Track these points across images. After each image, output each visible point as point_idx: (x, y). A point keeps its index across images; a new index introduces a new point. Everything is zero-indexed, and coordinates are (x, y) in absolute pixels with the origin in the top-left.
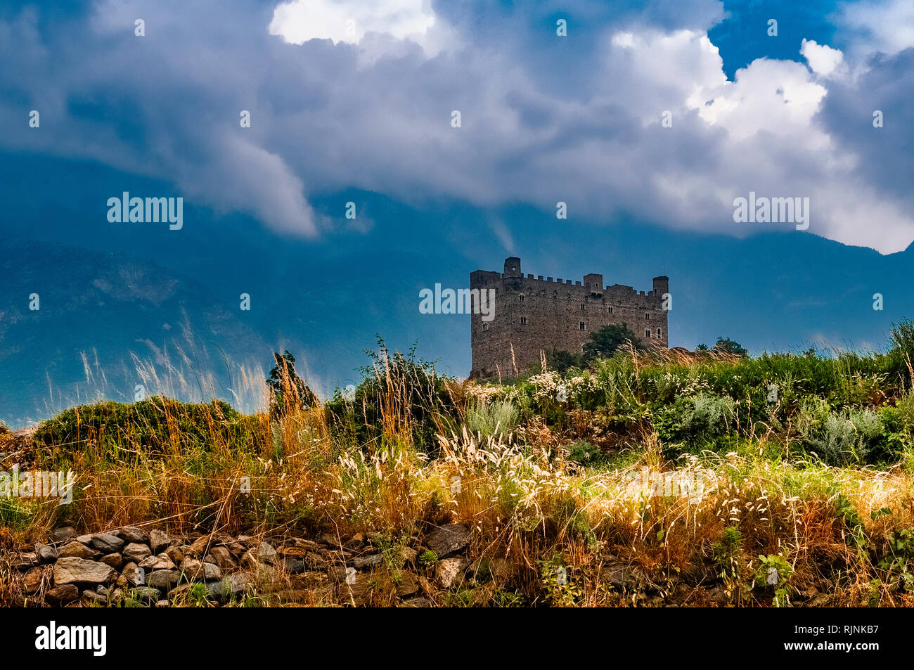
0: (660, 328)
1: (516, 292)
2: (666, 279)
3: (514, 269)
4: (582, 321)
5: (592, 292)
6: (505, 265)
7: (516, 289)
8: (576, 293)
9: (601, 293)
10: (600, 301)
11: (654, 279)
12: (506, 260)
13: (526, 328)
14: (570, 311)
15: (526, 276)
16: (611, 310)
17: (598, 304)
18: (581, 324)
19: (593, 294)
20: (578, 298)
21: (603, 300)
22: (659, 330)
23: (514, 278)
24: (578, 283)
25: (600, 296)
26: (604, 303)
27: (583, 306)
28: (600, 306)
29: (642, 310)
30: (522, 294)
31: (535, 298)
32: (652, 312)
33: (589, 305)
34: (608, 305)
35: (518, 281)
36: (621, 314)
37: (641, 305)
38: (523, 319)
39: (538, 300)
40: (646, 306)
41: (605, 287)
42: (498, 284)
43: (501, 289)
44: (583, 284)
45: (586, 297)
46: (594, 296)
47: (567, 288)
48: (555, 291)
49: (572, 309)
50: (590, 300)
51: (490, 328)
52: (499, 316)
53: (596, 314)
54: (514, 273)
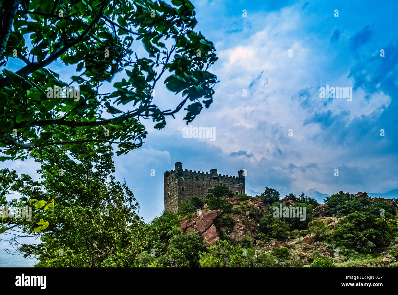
0: (242, 191)
1: (180, 177)
2: (242, 172)
3: (179, 167)
4: (209, 188)
6: (175, 166)
8: (207, 177)
10: (217, 180)
11: (239, 172)
12: (175, 164)
13: (185, 192)
14: (204, 185)
15: (184, 170)
16: (221, 184)
17: (216, 182)
18: (209, 190)
19: (214, 177)
20: (207, 180)
24: (207, 173)
25: (216, 178)
26: (218, 181)
27: (209, 183)
30: (182, 178)
31: (188, 179)
32: (238, 185)
33: (212, 182)
34: (220, 182)
35: (180, 172)
36: (226, 185)
37: (234, 182)
38: (183, 188)
39: (189, 180)
40: (236, 182)
41: (218, 175)
42: (173, 174)
43: (174, 177)
44: (209, 174)
45: (211, 179)
46: (214, 178)
47: (203, 175)
48: (197, 176)
49: (204, 184)
50: (212, 180)
51: (171, 194)
52: (173, 188)
53: (215, 186)
54: (178, 169)
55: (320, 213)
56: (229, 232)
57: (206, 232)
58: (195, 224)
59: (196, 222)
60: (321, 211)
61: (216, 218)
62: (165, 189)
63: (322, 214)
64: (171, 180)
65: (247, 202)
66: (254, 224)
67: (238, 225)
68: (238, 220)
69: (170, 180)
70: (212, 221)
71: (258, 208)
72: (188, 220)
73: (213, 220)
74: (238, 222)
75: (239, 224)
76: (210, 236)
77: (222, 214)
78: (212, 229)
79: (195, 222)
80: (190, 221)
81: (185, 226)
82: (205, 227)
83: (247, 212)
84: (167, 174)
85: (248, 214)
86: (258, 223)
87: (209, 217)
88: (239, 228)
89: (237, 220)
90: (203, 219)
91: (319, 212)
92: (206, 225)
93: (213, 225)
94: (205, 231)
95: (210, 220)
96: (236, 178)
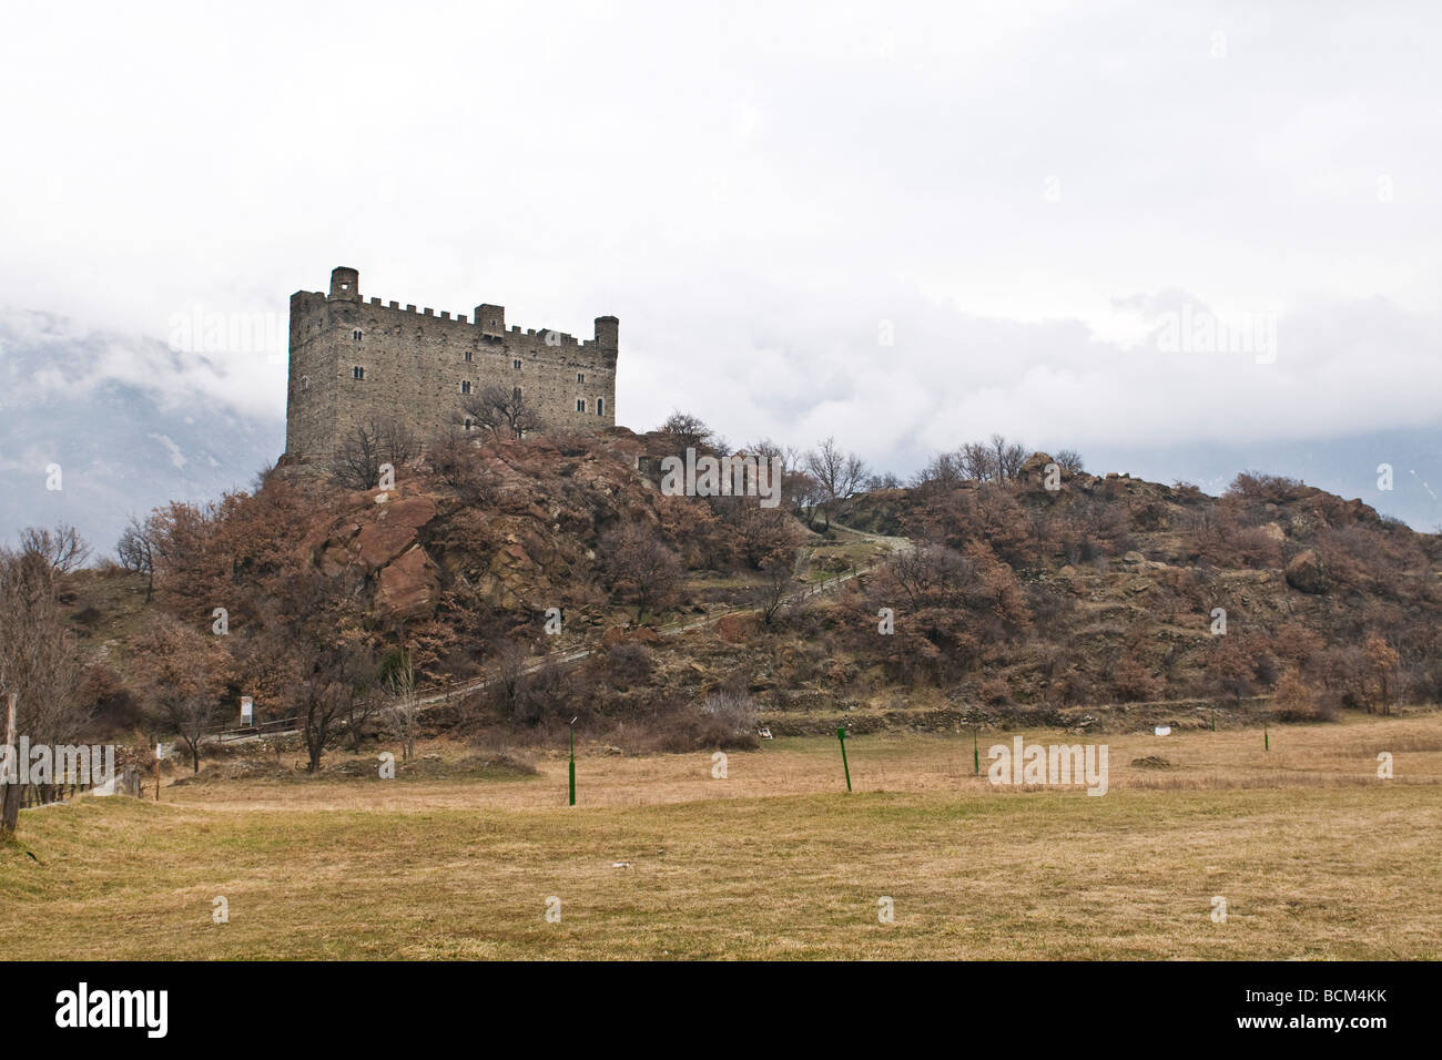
0: (603, 398)
1: (346, 325)
2: (613, 321)
3: (345, 287)
4: (466, 378)
5: (485, 333)
6: (332, 281)
7: (346, 320)
8: (458, 332)
9: (502, 336)
10: (499, 349)
11: (598, 321)
12: (333, 272)
13: (363, 386)
14: (445, 362)
15: (367, 300)
16: (518, 364)
17: (496, 354)
18: (464, 385)
19: (488, 338)
20: (460, 344)
21: (505, 347)
22: (600, 401)
23: (343, 301)
24: (462, 318)
25: (498, 340)
26: (506, 352)
27: (469, 356)
28: (500, 356)
29: (573, 368)
30: (358, 329)
31: (381, 338)
32: (589, 371)
33: (479, 355)
34: (514, 356)
35: (352, 306)
36: (536, 372)
37: (570, 359)
38: (359, 372)
39: (387, 340)
40: (580, 360)
41: (509, 328)
42: (323, 311)
43: (326, 320)
44: (471, 320)
45: (475, 342)
46: (489, 341)
47: (443, 324)
48: (420, 327)
49: (448, 360)
50: (481, 346)
51: (310, 386)
52: (322, 365)
53: (492, 371)
54: (344, 293)
55: (873, 519)
56: (473, 572)
57: (391, 568)
58: (356, 534)
59: (360, 529)
60: (876, 513)
61: (429, 522)
62: (291, 359)
63: (877, 522)
64: (316, 329)
65: (575, 467)
66: (573, 550)
67: (509, 555)
68: (511, 537)
69: (312, 329)
70: (416, 532)
71: (608, 491)
72: (336, 517)
73: (418, 528)
74: (506, 542)
75: (510, 550)
76: (403, 582)
77: (457, 510)
78: (411, 558)
79: (357, 528)
80: (340, 524)
81: (323, 539)
82: (388, 549)
83: (551, 509)
84: (302, 304)
85: (556, 515)
86: (593, 547)
87: (407, 519)
88: (511, 563)
89: (506, 534)
90: (385, 521)
91: (870, 515)
92: (394, 546)
93: (416, 546)
94: (388, 565)
95: (407, 528)
96: (581, 343)
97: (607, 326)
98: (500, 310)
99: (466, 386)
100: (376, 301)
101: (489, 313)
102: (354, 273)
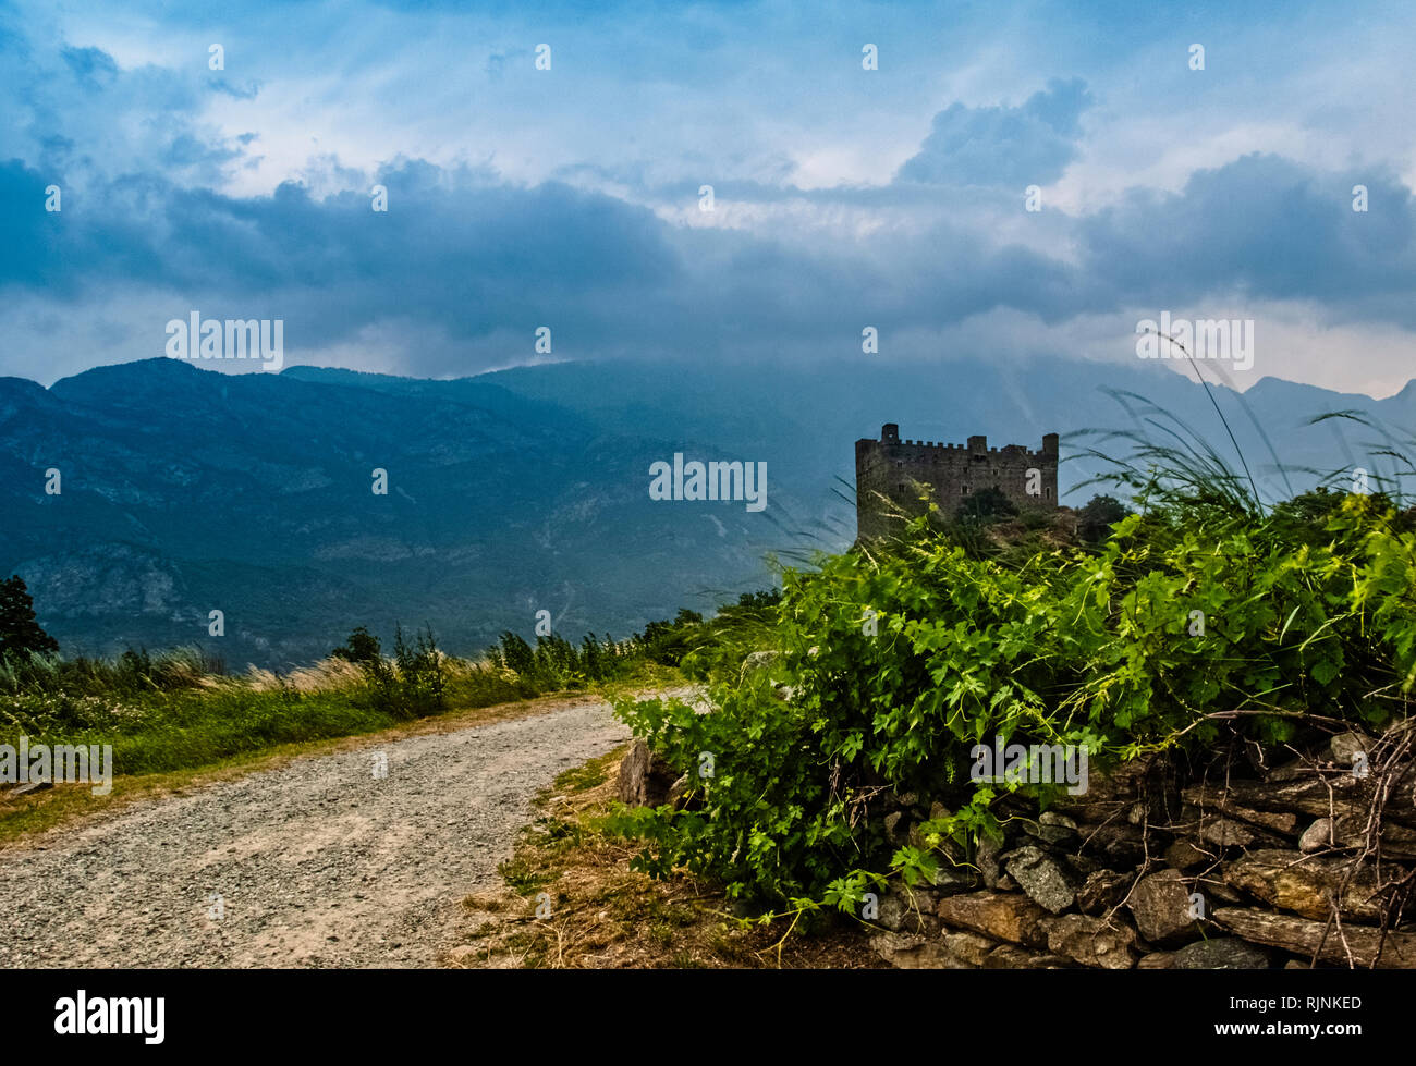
0: (1050, 489)
1: (893, 459)
2: (1055, 436)
3: (890, 435)
4: (965, 484)
5: (975, 454)
6: (883, 432)
7: (892, 456)
8: (959, 456)
9: (985, 455)
10: (984, 463)
12: (883, 427)
13: (905, 496)
14: (951, 475)
15: (904, 442)
16: (995, 473)
17: (982, 467)
18: (963, 489)
19: (977, 456)
20: (960, 463)
21: (988, 461)
22: (1048, 490)
23: (892, 445)
24: (961, 446)
25: (983, 458)
26: (988, 464)
27: (965, 470)
28: (985, 468)
29: (1030, 470)
30: (900, 461)
31: (914, 464)
32: (1041, 471)
33: (972, 468)
34: (993, 467)
35: (895, 447)
36: (1007, 475)
37: (1028, 465)
38: (902, 487)
39: (917, 465)
40: (1034, 464)
41: (989, 449)
42: (877, 450)
43: (880, 455)
44: (966, 447)
45: (969, 460)
46: (978, 459)
47: (948, 452)
48: (936, 456)
49: (953, 474)
50: (973, 463)
52: (878, 485)
53: (981, 478)
54: (890, 440)
64: (874, 462)
69: (871, 463)
84: (863, 447)
96: (1034, 453)
97: (1051, 441)
98: (984, 438)
99: (965, 489)
100: (909, 442)
101: (977, 441)
102: (896, 426)
